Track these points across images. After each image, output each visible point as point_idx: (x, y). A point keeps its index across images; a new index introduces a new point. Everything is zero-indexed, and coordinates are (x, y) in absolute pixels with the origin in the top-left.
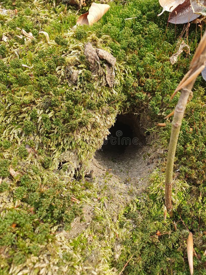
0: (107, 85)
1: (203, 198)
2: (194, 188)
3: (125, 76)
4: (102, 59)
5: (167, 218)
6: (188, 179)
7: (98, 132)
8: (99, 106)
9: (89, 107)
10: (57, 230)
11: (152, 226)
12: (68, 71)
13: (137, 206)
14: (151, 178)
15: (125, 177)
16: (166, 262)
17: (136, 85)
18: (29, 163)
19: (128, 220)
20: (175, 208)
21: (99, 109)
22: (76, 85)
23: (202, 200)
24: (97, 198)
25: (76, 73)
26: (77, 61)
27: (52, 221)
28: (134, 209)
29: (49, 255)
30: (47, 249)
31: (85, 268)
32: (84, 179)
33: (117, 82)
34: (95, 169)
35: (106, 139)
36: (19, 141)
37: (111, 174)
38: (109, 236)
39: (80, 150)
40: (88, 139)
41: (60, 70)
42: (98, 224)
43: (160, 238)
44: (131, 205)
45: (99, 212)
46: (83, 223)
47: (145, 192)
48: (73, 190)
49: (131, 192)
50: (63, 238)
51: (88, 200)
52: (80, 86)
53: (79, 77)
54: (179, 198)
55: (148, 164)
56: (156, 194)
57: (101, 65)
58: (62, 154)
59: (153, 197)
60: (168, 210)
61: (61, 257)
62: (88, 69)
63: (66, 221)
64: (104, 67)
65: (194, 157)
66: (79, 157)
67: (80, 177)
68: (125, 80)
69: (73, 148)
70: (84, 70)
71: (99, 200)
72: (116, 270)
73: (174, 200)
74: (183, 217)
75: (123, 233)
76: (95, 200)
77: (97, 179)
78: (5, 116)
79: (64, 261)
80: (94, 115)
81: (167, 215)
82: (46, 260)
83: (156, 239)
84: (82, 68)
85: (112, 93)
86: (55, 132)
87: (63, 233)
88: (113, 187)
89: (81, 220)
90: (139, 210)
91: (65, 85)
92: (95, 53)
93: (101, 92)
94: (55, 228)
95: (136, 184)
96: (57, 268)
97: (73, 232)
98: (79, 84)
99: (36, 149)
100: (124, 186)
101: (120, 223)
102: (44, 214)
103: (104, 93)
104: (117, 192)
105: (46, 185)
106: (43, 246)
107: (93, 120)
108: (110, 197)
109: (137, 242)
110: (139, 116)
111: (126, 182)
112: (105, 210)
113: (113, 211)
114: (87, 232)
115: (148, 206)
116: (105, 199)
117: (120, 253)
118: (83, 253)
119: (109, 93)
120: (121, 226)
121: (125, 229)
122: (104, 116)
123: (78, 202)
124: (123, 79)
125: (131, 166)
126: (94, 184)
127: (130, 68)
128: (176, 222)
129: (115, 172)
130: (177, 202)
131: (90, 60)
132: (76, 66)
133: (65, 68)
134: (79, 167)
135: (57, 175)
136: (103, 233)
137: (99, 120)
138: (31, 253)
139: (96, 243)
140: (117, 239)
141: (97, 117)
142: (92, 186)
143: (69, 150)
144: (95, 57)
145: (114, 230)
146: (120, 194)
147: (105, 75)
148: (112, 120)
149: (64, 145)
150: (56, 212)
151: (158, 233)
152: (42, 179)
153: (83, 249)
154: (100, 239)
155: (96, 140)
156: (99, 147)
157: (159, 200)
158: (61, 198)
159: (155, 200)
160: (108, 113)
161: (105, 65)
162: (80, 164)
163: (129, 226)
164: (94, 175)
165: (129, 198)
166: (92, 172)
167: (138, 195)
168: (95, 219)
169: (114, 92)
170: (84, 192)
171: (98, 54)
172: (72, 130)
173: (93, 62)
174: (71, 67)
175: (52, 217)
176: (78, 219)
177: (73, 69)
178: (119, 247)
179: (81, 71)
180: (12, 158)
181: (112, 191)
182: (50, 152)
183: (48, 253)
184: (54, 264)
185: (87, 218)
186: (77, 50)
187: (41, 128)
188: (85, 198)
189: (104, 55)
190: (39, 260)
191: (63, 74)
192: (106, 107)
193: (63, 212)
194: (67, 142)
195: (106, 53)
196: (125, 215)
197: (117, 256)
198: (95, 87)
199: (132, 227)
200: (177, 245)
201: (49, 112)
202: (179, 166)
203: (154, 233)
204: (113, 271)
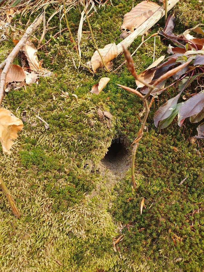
0: (108, 128)
1: (151, 183)
2: (146, 178)
3: (116, 122)
4: (105, 116)
5: (134, 192)
6: (144, 174)
7: (102, 150)
8: (103, 138)
9: (99, 139)
10: (85, 195)
11: (126, 195)
12: (89, 121)
13: (120, 185)
14: (127, 173)
15: (116, 172)
16: (132, 211)
17: (122, 126)
18: (72, 165)
19: (115, 192)
20: (137, 187)
21: (103, 139)
22: (93, 128)
23: (150, 184)
24: (102, 181)
25: (93, 122)
26: (93, 116)
27: (84, 191)
28: (118, 187)
29: (83, 204)
30: (82, 201)
31: (97, 209)
32: (95, 172)
33: (113, 126)
34: (100, 167)
35: (107, 153)
36: (66, 154)
37: (109, 170)
38: (107, 198)
39: (94, 159)
40: (98, 154)
41: (85, 120)
42: (102, 193)
43: (130, 201)
44: (117, 185)
45: (103, 187)
46: (96, 192)
47: (124, 179)
48: (91, 178)
49: (117, 179)
50: (88, 198)
51: (98, 182)
52: (95, 129)
53: (94, 124)
54: (140, 183)
55: (127, 165)
56: (129, 180)
57: (105, 119)
58: (86, 161)
59: (127, 182)
60: (134, 188)
61: (88, 205)
62: (99, 120)
63: (90, 190)
64: (106, 120)
65: (146, 164)
66: (93, 162)
67: (94, 171)
68: (116, 124)
69: (91, 158)
70: (97, 121)
71: (103, 182)
72: (109, 213)
73: (136, 183)
74: (142, 192)
75: (113, 197)
76: (101, 182)
77: (102, 173)
78: (59, 142)
79: (89, 206)
80: (101, 143)
81: (134, 190)
82: (82, 205)
83: (128, 200)
84: (96, 120)
85: (110, 131)
86: (83, 151)
87: (88, 196)
88: (109, 176)
89: (96, 190)
90: (121, 187)
91: (87, 128)
92: (102, 114)
93: (104, 131)
94: (85, 193)
95: (120, 175)
96: (86, 208)
97: (92, 195)
98: (94, 127)
99: (74, 158)
100: (114, 176)
101: (112, 193)
102: (80, 188)
103: (106, 131)
104: (111, 179)
105: (79, 175)
106: (80, 200)
107: (101, 145)
108: (108, 181)
109: (119, 202)
110: (123, 140)
111: (115, 174)
112: (105, 187)
113: (109, 187)
114: (98, 196)
115: (125, 186)
116: (105, 182)
117: (112, 206)
118: (96, 204)
119: (109, 131)
120: (112, 194)
121: (114, 196)
122: (105, 143)
123: (94, 183)
124: (115, 124)
125: (119, 165)
126: (101, 175)
127: (119, 118)
128: (139, 193)
129: (110, 169)
130: (138, 184)
131: (100, 117)
132: (93, 118)
133: (88, 120)
134: (93, 167)
135: (84, 171)
136: (104, 197)
137: (103, 145)
138: (76, 203)
139: (101, 201)
140: (110, 200)
141: (103, 144)
142: (100, 176)
143: (89, 159)
144: (103, 116)
145: (109, 195)
146: (112, 180)
147: (107, 124)
148: (109, 144)
149: (87, 156)
150: (85, 187)
151: (130, 198)
152: (78, 173)
153: (96, 202)
154: (103, 199)
155: (102, 154)
156: (103, 157)
157: (130, 183)
158: (87, 181)
159: (128, 183)
160: (108, 141)
161: (107, 119)
162: (94, 165)
163: (116, 194)
164: (100, 171)
165: (116, 182)
166: (99, 169)
167: (120, 181)
168: (101, 190)
169: (111, 130)
170: (96, 179)
171: (103, 114)
172: (91, 150)
173: (101, 117)
174: (91, 120)
175: (84, 189)
176: (94, 190)
177: (92, 120)
178: (111, 203)
179: (95, 122)
180: (64, 163)
181: (109, 178)
182: (80, 160)
183: (83, 203)
184: (85, 207)
185: (98, 190)
186: (93, 110)
187: (76, 149)
188: (97, 181)
189: (107, 115)
190: (79, 206)
191: (87, 123)
192: (107, 138)
193: (88, 187)
194: (88, 155)
195: (107, 114)
196: (114, 189)
197: (110, 207)
198: (102, 129)
199: (117, 195)
200: (138, 204)
201: (80, 141)
202: (140, 168)
203: (128, 198)
204: (108, 213)
